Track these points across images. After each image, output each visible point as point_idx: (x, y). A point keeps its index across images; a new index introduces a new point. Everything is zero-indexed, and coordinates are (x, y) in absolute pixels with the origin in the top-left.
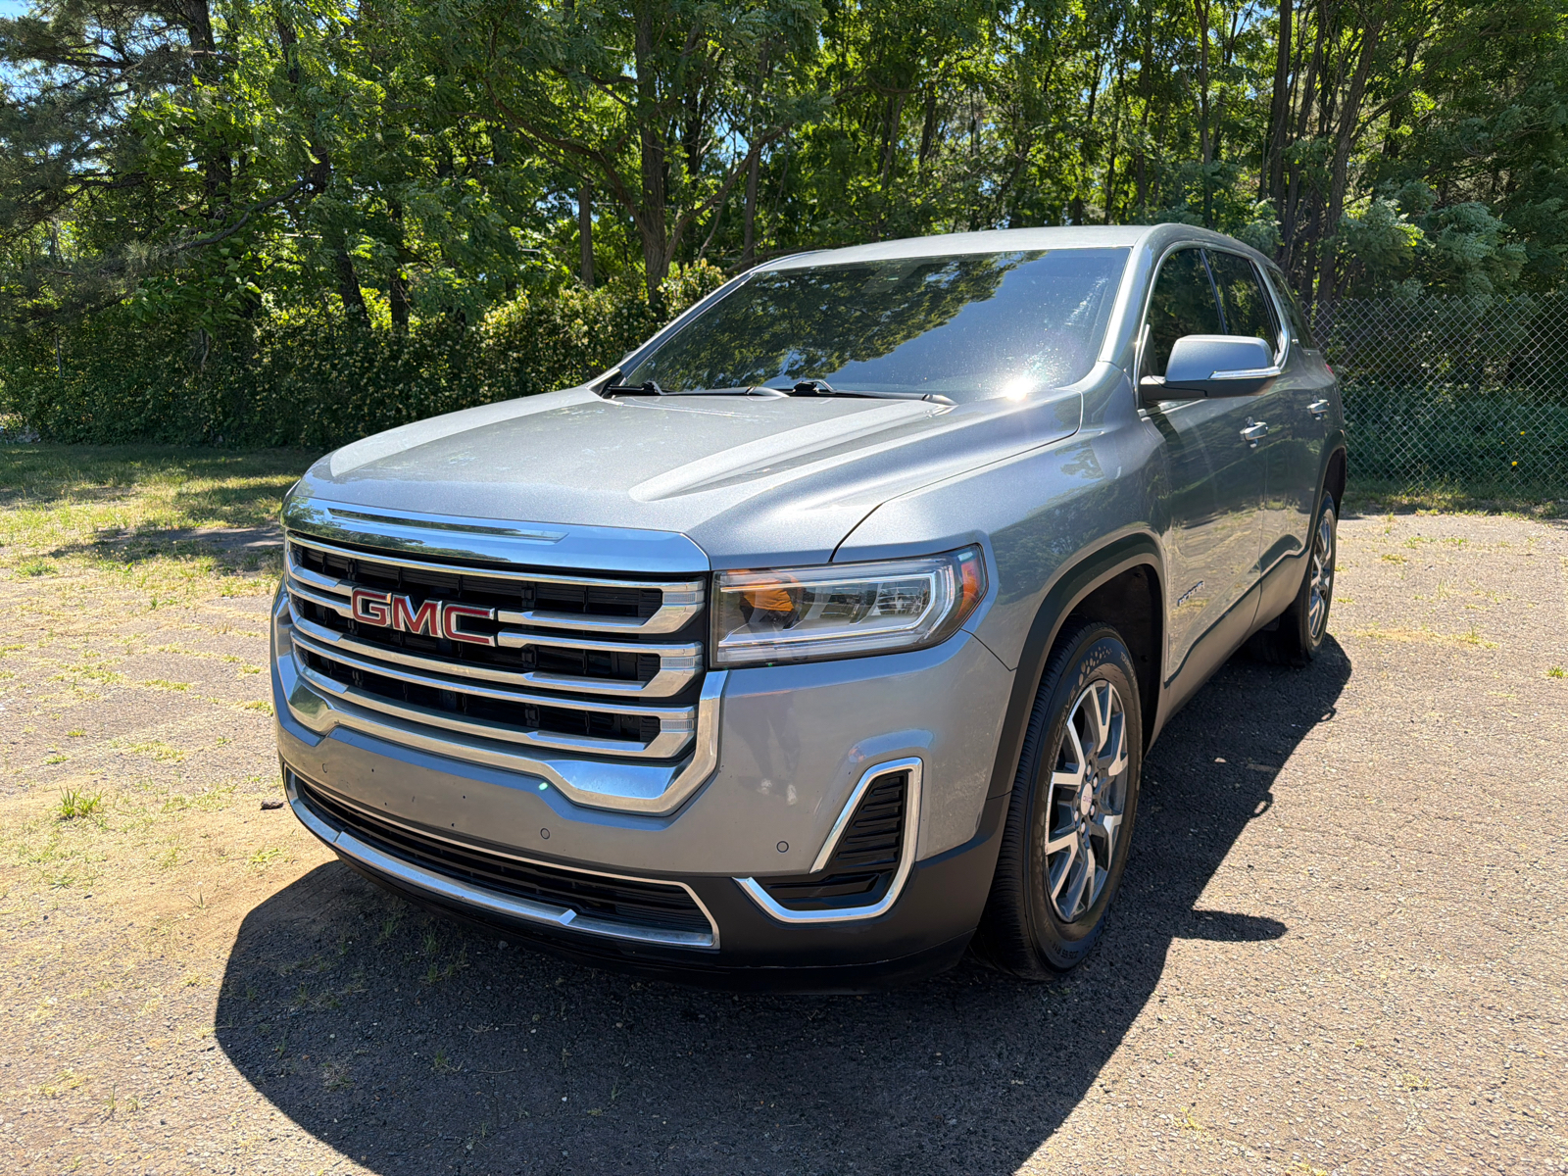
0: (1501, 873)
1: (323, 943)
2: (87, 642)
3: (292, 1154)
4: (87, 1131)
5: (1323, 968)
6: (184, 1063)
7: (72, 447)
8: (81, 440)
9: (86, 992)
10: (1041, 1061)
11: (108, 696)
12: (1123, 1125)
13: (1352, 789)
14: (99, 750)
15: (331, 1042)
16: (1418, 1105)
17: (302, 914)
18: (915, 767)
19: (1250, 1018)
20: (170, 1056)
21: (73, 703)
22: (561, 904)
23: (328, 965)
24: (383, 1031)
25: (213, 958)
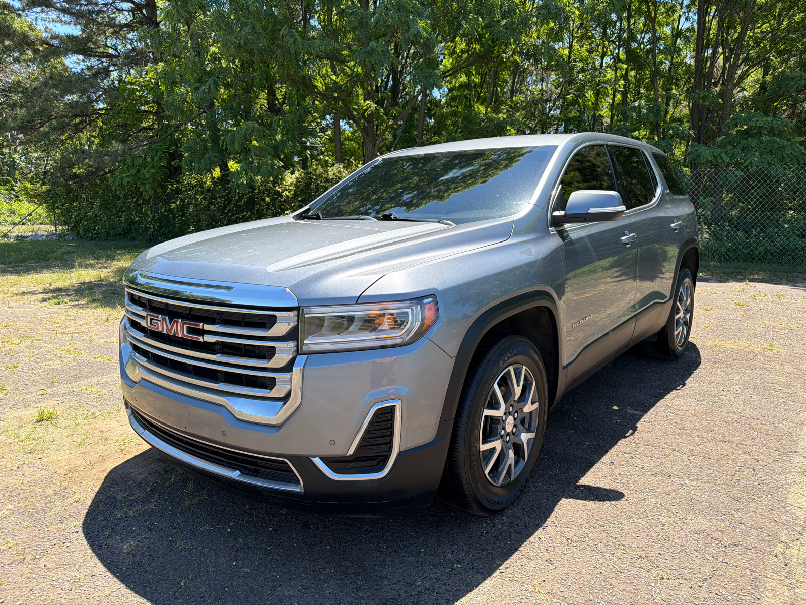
0: (745, 471)
1: (142, 484)
2: (72, 337)
3: (100, 583)
4: (10, 568)
5: (633, 516)
6: (62, 538)
7: (90, 242)
8: (95, 239)
9: (27, 503)
10: (473, 556)
11: (75, 364)
12: (504, 589)
13: (679, 425)
14: (64, 389)
15: (132, 531)
16: (661, 587)
17: (136, 470)
18: (398, 405)
19: (586, 539)
20: (58, 535)
21: (58, 366)
22: (233, 467)
23: (141, 495)
24: (158, 527)
25: (89, 489)
